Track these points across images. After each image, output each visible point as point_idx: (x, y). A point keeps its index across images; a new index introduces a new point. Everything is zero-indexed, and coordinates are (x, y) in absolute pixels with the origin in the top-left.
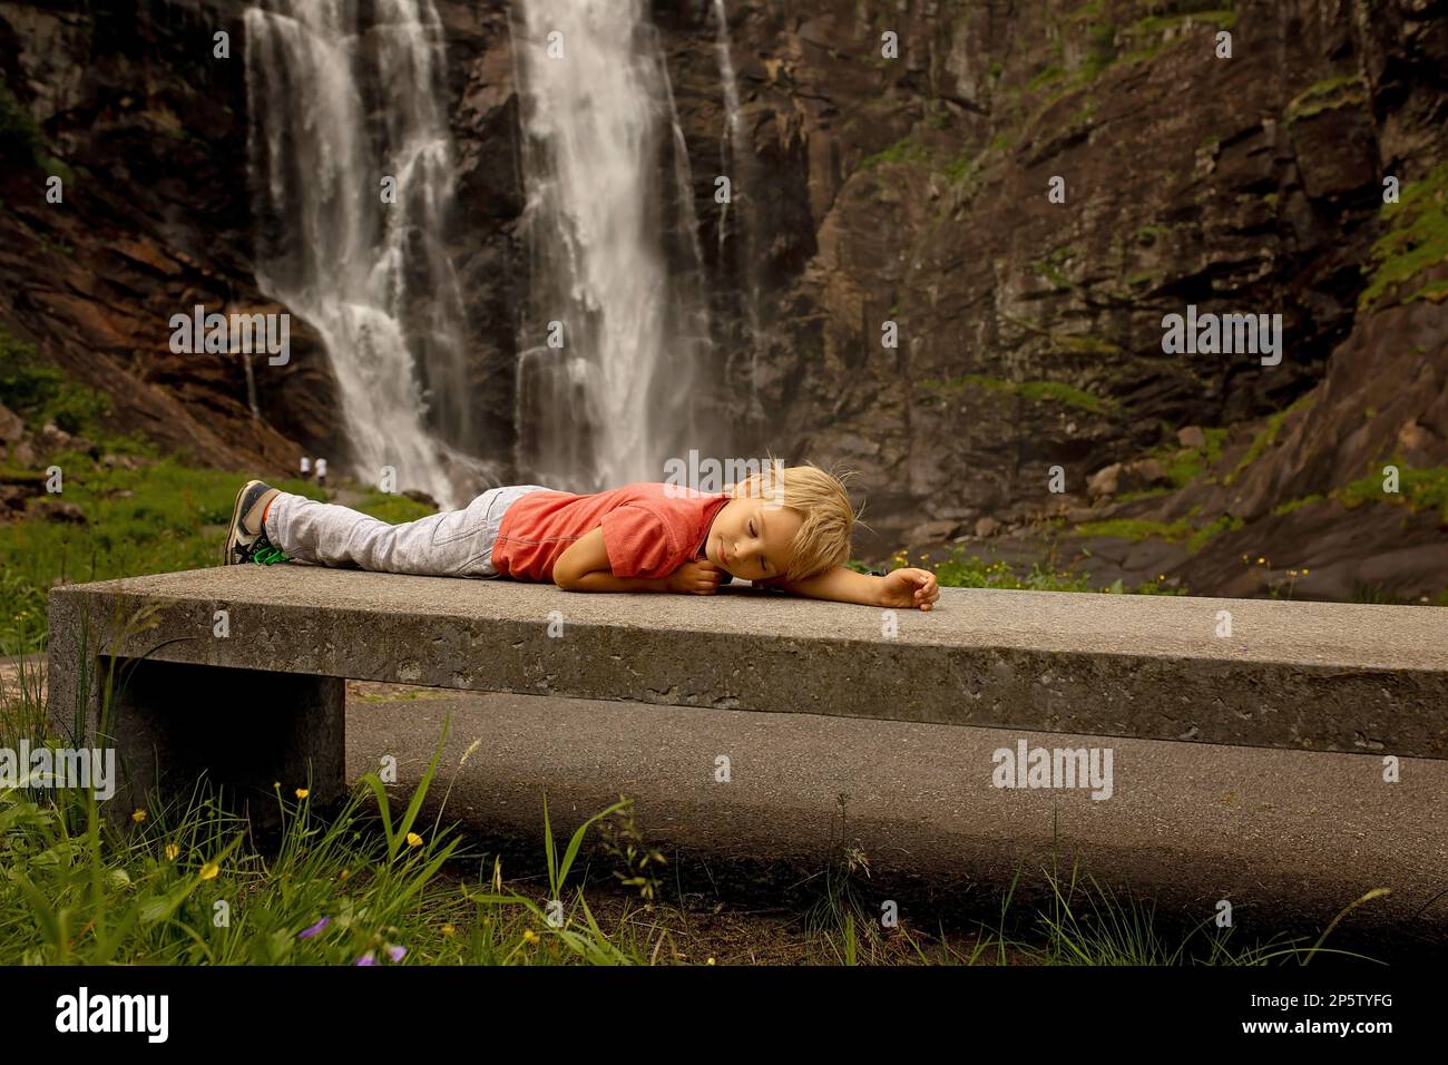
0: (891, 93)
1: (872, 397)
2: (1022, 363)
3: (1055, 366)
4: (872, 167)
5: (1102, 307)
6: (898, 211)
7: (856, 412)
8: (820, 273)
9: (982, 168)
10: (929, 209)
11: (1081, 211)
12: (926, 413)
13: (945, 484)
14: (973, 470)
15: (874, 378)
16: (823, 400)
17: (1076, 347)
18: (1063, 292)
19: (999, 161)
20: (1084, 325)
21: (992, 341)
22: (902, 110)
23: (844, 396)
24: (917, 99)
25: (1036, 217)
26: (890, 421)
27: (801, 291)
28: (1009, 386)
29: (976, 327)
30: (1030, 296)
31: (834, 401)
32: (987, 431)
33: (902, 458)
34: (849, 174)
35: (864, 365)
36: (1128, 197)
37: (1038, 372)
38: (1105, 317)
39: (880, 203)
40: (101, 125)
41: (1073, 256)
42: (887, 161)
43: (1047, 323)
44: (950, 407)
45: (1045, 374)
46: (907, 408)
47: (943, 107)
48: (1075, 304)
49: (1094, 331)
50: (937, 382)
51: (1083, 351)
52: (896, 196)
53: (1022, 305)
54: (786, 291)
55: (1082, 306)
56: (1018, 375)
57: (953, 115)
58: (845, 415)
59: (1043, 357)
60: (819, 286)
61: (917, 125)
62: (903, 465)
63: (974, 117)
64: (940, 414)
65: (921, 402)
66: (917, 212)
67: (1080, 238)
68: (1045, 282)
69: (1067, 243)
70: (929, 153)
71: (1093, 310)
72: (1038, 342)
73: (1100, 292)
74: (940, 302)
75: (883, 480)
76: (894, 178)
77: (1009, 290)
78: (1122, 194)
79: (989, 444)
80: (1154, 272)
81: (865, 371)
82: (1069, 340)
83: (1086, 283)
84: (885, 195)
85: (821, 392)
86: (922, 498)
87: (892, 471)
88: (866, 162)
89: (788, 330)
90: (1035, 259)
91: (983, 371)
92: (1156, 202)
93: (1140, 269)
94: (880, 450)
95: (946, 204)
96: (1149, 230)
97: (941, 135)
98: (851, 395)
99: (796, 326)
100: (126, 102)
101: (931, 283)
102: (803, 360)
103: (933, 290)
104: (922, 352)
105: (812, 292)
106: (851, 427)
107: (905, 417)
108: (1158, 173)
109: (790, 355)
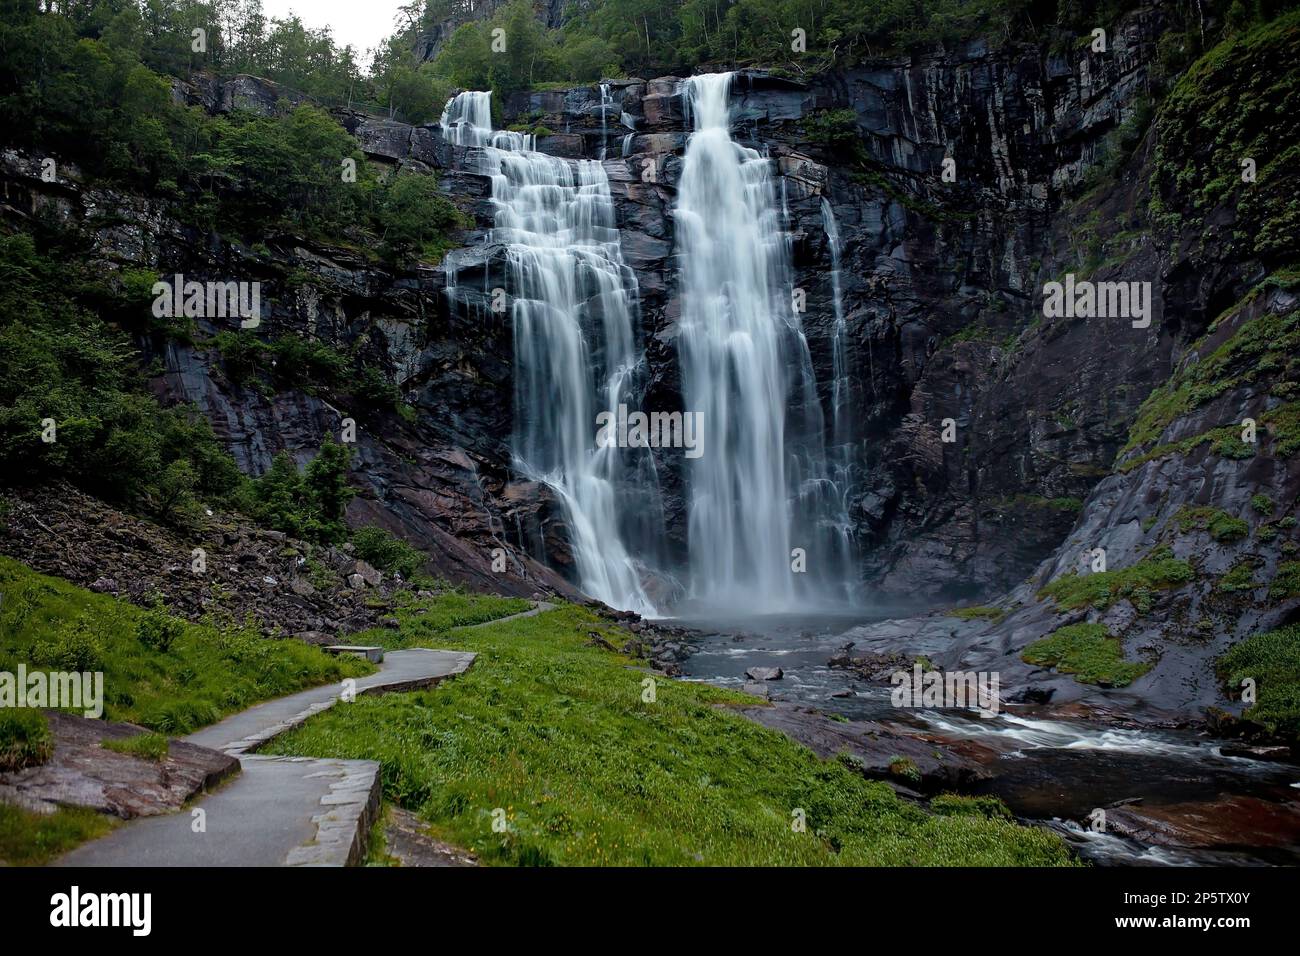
0: (963, 290)
1: (950, 513)
2: (1050, 484)
3: (1072, 486)
4: (949, 346)
5: (1098, 443)
6: (967, 377)
7: (938, 525)
8: (913, 425)
9: (1023, 342)
10: (990, 373)
11: (1080, 375)
12: (988, 522)
13: (998, 575)
14: (1020, 564)
15: (954, 499)
16: (915, 517)
17: (1083, 472)
18: (1072, 433)
19: (1035, 336)
20: (1087, 456)
21: (1031, 469)
22: (972, 300)
23: (930, 513)
24: (981, 292)
25: (1053, 379)
26: (963, 529)
27: (899, 439)
28: (1043, 501)
29: (1020, 458)
30: (1052, 436)
31: (923, 517)
32: (1027, 535)
33: (969, 557)
34: (932, 352)
35: (946, 490)
36: (1108, 364)
37: (1061, 490)
38: (1101, 450)
39: (954, 371)
40: (431, 382)
41: (1076, 407)
42: (960, 341)
43: (1064, 457)
44: (1005, 518)
45: (1066, 491)
46: (976, 520)
47: (1000, 297)
48: (1080, 441)
49: (1095, 459)
50: (995, 500)
51: (1087, 475)
52: (966, 365)
53: (1046, 442)
54: (888, 440)
55: (1085, 443)
56: (1049, 493)
57: (1008, 302)
58: (931, 527)
59: (1063, 480)
60: (912, 435)
61: (982, 311)
62: (970, 562)
63: (1023, 302)
64: (998, 523)
65: (985, 515)
66: (982, 376)
67: (1081, 393)
68: (1061, 426)
69: (1072, 398)
70: (991, 331)
71: (1092, 445)
72: (1058, 469)
73: (1096, 432)
74: (995, 441)
75: (954, 573)
76: (965, 352)
77: (1038, 432)
78: (1104, 362)
79: (1029, 544)
80: (1127, 418)
81: (947, 494)
82: (1078, 467)
83: (1086, 426)
84: (957, 366)
85: (913, 511)
86: (982, 585)
87: (961, 566)
88: (944, 342)
89: (889, 468)
90: (1053, 409)
91: (1027, 491)
92: (1125, 366)
93: (1119, 415)
94: (953, 552)
95: (1000, 369)
96: (1121, 387)
97: (1000, 317)
98: (936, 511)
99: (894, 464)
100: (446, 366)
101: (990, 429)
102: (900, 489)
103: (990, 433)
104: (986, 478)
105: (907, 439)
106: (934, 536)
107: (974, 527)
108: (1126, 346)
109: (890, 486)
